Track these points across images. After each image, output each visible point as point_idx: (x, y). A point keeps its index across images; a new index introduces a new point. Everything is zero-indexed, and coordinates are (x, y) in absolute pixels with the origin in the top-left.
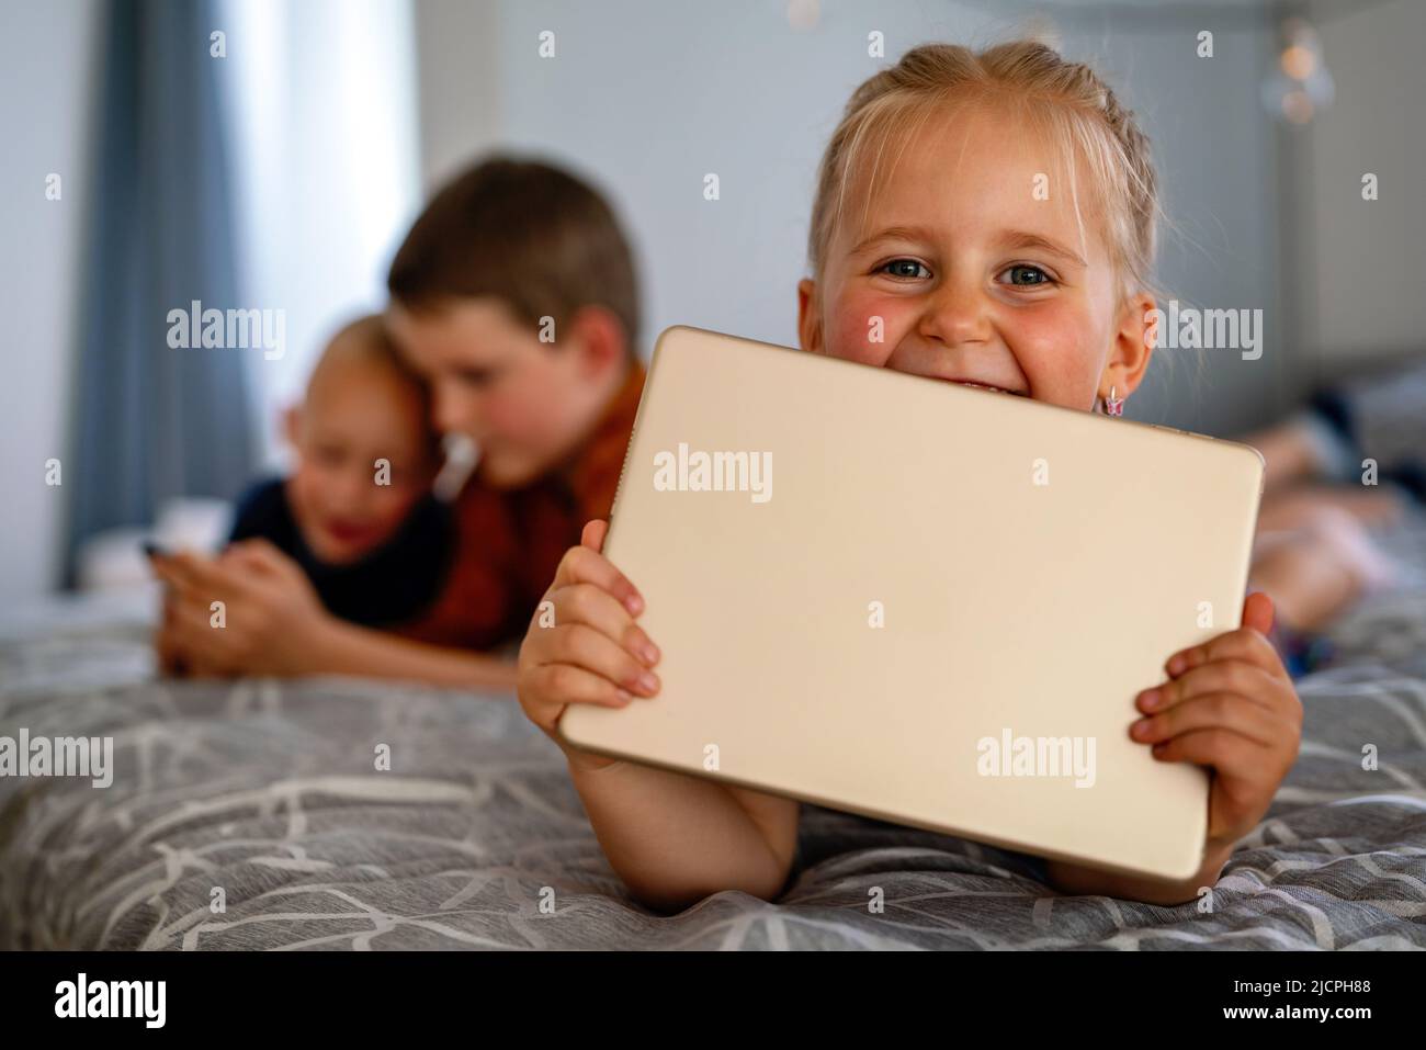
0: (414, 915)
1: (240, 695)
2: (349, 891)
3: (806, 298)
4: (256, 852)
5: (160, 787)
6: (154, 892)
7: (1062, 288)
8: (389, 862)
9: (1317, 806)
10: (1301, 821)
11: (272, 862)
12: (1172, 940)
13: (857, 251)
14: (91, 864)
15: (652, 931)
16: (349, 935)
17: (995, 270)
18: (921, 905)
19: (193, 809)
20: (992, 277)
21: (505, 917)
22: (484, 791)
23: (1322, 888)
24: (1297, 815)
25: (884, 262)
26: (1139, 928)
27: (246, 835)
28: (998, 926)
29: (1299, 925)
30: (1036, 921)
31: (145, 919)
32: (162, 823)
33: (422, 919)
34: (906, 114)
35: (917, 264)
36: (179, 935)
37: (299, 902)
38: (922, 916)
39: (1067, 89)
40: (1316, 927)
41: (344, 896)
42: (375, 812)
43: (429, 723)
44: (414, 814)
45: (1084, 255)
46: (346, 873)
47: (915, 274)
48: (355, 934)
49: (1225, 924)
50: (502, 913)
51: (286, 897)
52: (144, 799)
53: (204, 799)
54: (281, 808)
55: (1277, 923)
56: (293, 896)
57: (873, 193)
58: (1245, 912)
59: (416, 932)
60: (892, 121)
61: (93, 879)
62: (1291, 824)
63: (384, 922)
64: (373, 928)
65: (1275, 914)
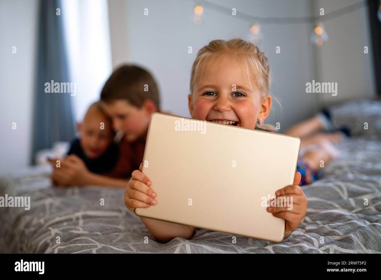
0: (106, 244)
1: (69, 191)
2: (92, 238)
3: (190, 99)
4: (72, 229)
5: (51, 213)
6: (48, 239)
7: (247, 97)
8: (101, 231)
9: (317, 213)
10: (312, 217)
11: (75, 232)
12: (280, 247)
13: (200, 90)
14: (35, 232)
15: (160, 247)
16: (92, 249)
17: (231, 93)
18: (222, 239)
19: (58, 219)
20: (230, 95)
21: (127, 244)
22: (124, 214)
23: (317, 233)
24: (311, 215)
25: (205, 93)
26: (273, 244)
27: (69, 225)
28: (240, 244)
29: (310, 242)
30: (249, 243)
31: (46, 245)
32: (50, 222)
33: (108, 245)
34: (209, 58)
35: (213, 93)
36: (54, 249)
37: (81, 241)
38: (223, 242)
39: (247, 50)
40: (314, 243)
41: (91, 240)
42: (98, 219)
43: (113, 197)
44: (107, 219)
45: (251, 89)
46: (92, 234)
47: (213, 95)
48: (93, 249)
49: (293, 243)
50: (126, 243)
51: (78, 240)
52: (47, 216)
53: (60, 216)
54: (78, 219)
55: (305, 242)
56: (79, 240)
57: (202, 77)
58: (298, 240)
59: (106, 248)
60: (206, 60)
61: (36, 235)
62: (310, 218)
63: (100, 246)
64: (97, 247)
65: (305, 240)
